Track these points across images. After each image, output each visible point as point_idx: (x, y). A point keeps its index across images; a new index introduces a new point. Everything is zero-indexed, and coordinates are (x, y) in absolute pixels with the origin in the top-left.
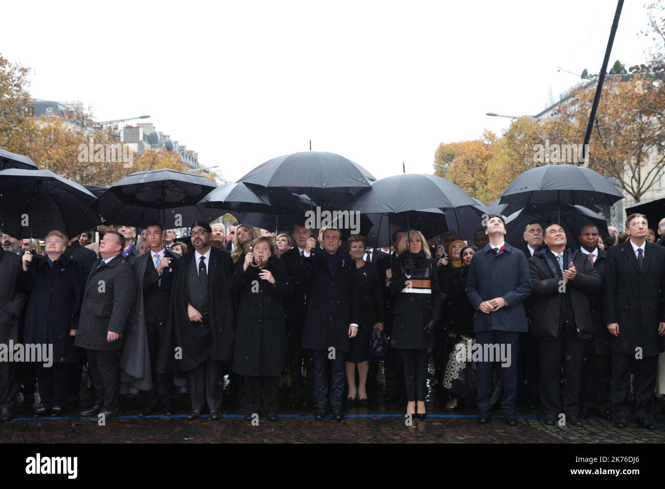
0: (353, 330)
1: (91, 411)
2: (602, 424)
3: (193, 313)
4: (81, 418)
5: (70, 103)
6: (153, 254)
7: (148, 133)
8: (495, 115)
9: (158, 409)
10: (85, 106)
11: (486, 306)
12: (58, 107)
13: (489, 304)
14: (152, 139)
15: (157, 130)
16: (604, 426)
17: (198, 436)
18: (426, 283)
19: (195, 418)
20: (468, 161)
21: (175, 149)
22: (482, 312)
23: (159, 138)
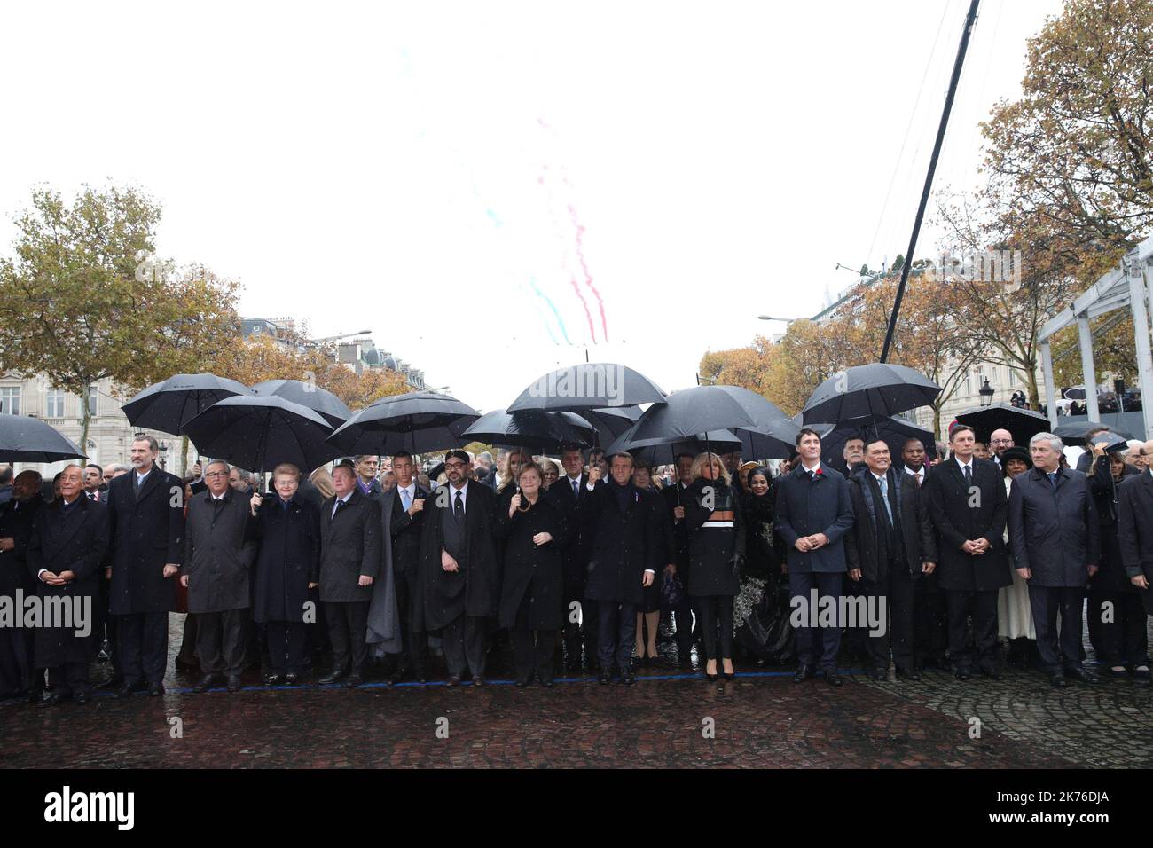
0: (649, 577)
1: (331, 678)
2: (941, 677)
3: (448, 561)
4: (320, 687)
5: (279, 319)
6: (400, 489)
7: (366, 351)
8: (769, 319)
9: (410, 675)
10: (297, 322)
11: (803, 543)
12: (266, 326)
13: (807, 541)
14: (371, 358)
15: (377, 347)
16: (944, 679)
17: (463, 708)
18: (728, 514)
19: (456, 685)
20: (739, 372)
21: (399, 368)
22: (799, 550)
23: (379, 356)
